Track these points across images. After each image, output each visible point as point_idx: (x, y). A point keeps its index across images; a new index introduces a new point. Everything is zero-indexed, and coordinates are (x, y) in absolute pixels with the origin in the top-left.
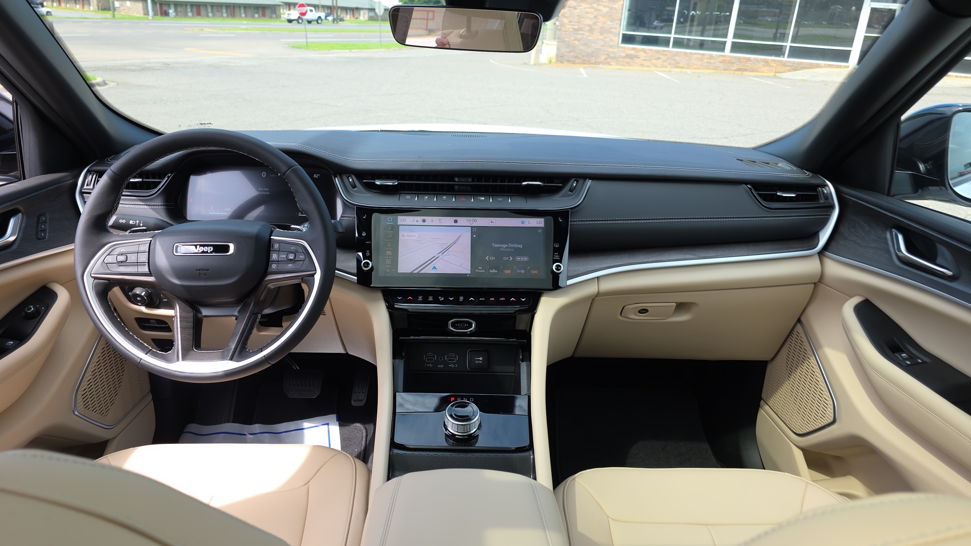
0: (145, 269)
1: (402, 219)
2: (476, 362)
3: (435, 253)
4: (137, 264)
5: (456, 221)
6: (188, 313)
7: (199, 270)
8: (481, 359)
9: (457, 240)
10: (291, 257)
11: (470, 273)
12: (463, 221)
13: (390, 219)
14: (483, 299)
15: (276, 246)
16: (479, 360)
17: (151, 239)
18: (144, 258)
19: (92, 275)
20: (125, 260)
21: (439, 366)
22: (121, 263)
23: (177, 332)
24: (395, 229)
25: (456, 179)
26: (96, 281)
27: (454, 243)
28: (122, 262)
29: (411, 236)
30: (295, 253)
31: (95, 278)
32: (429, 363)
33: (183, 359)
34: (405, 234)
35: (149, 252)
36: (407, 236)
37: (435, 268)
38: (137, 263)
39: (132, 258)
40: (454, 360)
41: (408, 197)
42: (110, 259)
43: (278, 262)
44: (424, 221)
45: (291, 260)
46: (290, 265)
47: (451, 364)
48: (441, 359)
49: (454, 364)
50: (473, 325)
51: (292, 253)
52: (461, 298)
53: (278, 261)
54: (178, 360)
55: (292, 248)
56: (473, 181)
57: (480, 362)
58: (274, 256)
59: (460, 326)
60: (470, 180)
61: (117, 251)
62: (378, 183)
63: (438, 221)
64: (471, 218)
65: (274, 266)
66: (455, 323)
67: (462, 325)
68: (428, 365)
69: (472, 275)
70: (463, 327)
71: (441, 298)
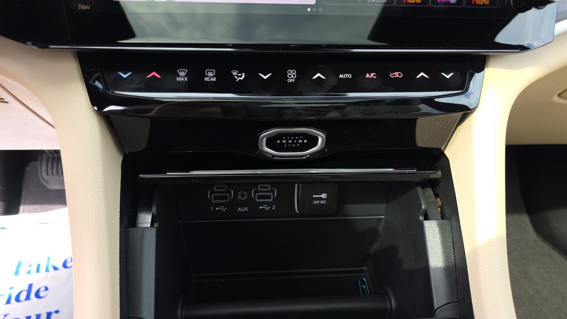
2: (315, 202)
8: (324, 196)
11: (313, 2)
14: (349, 76)
16: (321, 199)
21: (239, 209)
32: (219, 205)
40: (268, 197)
47: (262, 204)
48: (243, 195)
49: (269, 204)
50: (320, 140)
52: (292, 75)
57: (323, 202)
59: (287, 143)
66: (280, 136)
67: (293, 140)
68: (217, 209)
69: (320, 10)
70: (294, 145)
71: (238, 77)
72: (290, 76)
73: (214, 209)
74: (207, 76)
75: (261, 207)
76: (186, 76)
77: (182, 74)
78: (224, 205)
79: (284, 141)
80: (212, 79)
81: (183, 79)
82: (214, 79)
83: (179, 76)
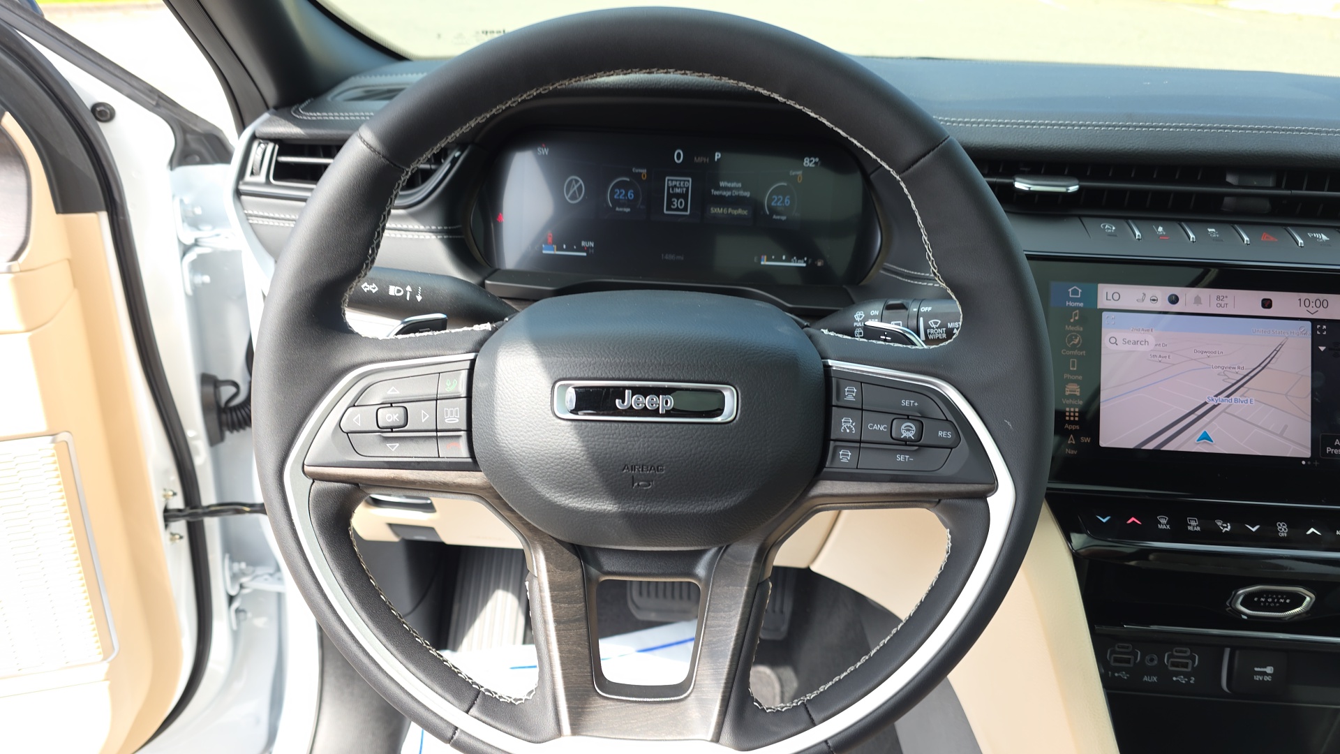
0: (460, 451)
1: (1109, 295)
2: (1257, 678)
3: (1206, 393)
4: (437, 434)
5: (1267, 304)
6: (570, 569)
7: (633, 468)
8: (1269, 670)
9: (1271, 358)
10: (907, 431)
11: (1308, 454)
12: (1286, 302)
13: (1075, 292)
15: (850, 394)
16: (1265, 674)
17: (472, 356)
18: (454, 416)
19: (307, 469)
20: (402, 423)
21: (1146, 679)
22: (388, 433)
23: (547, 636)
24: (1092, 320)
25: (1230, 179)
26: (319, 485)
27: (1263, 366)
28: (392, 429)
29: (1135, 343)
30: (919, 418)
31: (315, 478)
32: (1119, 670)
33: (576, 729)
34: (1120, 336)
35: (469, 396)
36: (1126, 342)
37: (1206, 437)
38: (437, 431)
39: (421, 417)
40: (1186, 665)
41: (1109, 227)
42: (359, 419)
43: (857, 443)
44: (1174, 300)
45: (906, 442)
46: (900, 458)
47: (1177, 674)
48: (1152, 660)
49: (1187, 675)
50: (1305, 604)
51: (908, 418)
53: (860, 442)
54: (559, 732)
55: (905, 403)
56: (1278, 186)
57: (1267, 678)
58: (846, 425)
59: (1267, 602)
60: (1270, 182)
61: (376, 397)
62: (1021, 185)
63: (1215, 301)
64: (1313, 297)
65: (845, 457)
66: (1259, 594)
67: (1273, 599)
68: (1116, 675)
69: (1316, 463)
70: (1272, 605)
71: (1224, 527)
72: (1281, 530)
73: (1113, 675)
74: (1190, 525)
75: (1174, 679)
76: (1167, 523)
77: (1164, 521)
78: (1127, 670)
79: (1263, 600)
80: (1195, 529)
81: (1164, 527)
82: (1198, 529)
83: (1160, 523)
